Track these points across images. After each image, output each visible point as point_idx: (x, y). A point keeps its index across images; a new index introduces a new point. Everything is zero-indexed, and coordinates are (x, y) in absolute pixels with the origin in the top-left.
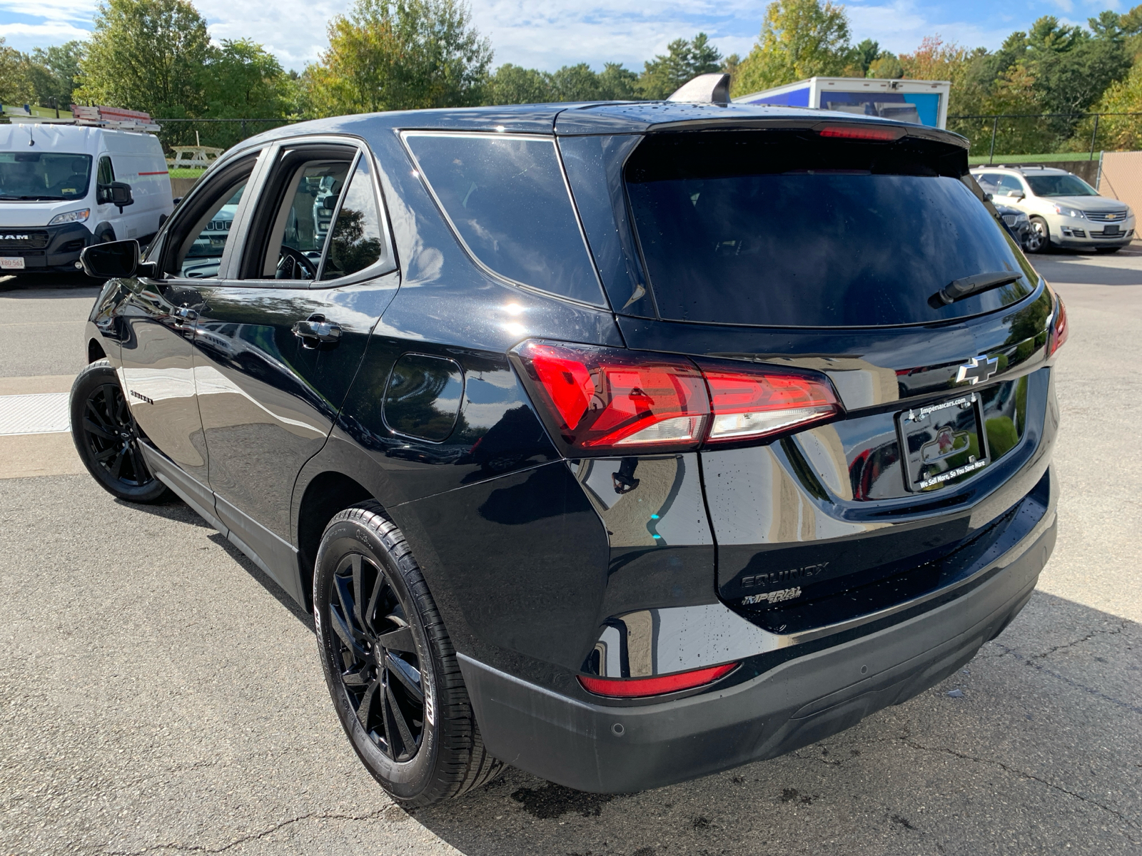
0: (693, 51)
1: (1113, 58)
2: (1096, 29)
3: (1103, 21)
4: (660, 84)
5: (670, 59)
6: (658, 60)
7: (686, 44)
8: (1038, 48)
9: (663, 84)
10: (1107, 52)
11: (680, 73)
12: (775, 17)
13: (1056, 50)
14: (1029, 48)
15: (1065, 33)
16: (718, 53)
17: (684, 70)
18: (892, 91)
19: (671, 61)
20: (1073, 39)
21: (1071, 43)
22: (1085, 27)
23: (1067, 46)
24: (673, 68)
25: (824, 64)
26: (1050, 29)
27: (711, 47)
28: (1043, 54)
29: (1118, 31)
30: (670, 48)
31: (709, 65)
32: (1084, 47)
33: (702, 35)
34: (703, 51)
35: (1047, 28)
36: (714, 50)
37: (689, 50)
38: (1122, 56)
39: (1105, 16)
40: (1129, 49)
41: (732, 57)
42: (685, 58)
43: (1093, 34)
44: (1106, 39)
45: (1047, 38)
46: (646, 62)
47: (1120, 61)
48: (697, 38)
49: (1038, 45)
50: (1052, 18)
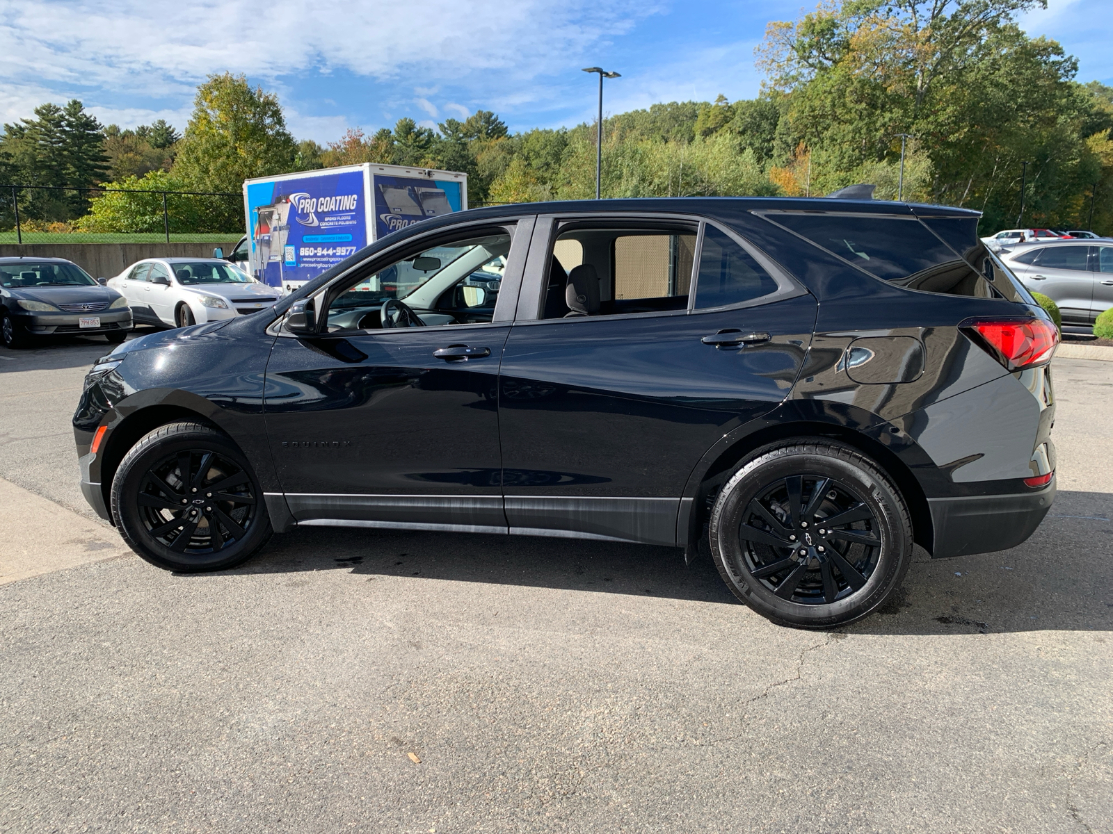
0: (67, 117)
1: (462, 157)
2: (445, 133)
3: (450, 127)
4: (30, 149)
5: (39, 124)
6: (23, 125)
7: (58, 110)
8: (404, 144)
9: (35, 151)
10: (457, 152)
11: (54, 140)
12: (209, 98)
13: (417, 146)
14: (396, 143)
15: (422, 134)
16: (98, 123)
17: (60, 138)
18: (427, 177)
19: (42, 127)
20: (429, 139)
21: (428, 142)
22: (436, 130)
23: (425, 144)
24: (46, 135)
25: (268, 145)
26: (410, 129)
27: (88, 115)
28: (409, 150)
29: (461, 135)
30: (38, 112)
31: (89, 134)
32: (439, 146)
33: (75, 102)
34: (78, 119)
35: (408, 128)
36: (92, 119)
37: (62, 116)
38: (468, 155)
39: (451, 123)
40: (471, 151)
41: (111, 127)
42: (58, 125)
43: (443, 137)
44: (454, 141)
45: (409, 136)
46: (7, 125)
47: (467, 160)
48: (69, 104)
49: (403, 141)
50: (410, 121)
